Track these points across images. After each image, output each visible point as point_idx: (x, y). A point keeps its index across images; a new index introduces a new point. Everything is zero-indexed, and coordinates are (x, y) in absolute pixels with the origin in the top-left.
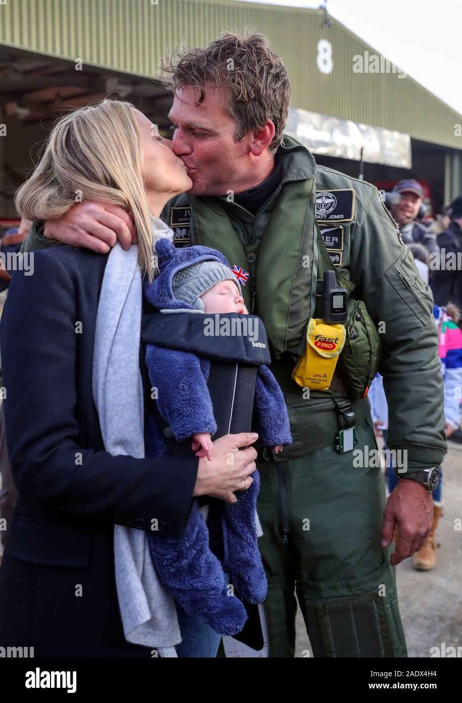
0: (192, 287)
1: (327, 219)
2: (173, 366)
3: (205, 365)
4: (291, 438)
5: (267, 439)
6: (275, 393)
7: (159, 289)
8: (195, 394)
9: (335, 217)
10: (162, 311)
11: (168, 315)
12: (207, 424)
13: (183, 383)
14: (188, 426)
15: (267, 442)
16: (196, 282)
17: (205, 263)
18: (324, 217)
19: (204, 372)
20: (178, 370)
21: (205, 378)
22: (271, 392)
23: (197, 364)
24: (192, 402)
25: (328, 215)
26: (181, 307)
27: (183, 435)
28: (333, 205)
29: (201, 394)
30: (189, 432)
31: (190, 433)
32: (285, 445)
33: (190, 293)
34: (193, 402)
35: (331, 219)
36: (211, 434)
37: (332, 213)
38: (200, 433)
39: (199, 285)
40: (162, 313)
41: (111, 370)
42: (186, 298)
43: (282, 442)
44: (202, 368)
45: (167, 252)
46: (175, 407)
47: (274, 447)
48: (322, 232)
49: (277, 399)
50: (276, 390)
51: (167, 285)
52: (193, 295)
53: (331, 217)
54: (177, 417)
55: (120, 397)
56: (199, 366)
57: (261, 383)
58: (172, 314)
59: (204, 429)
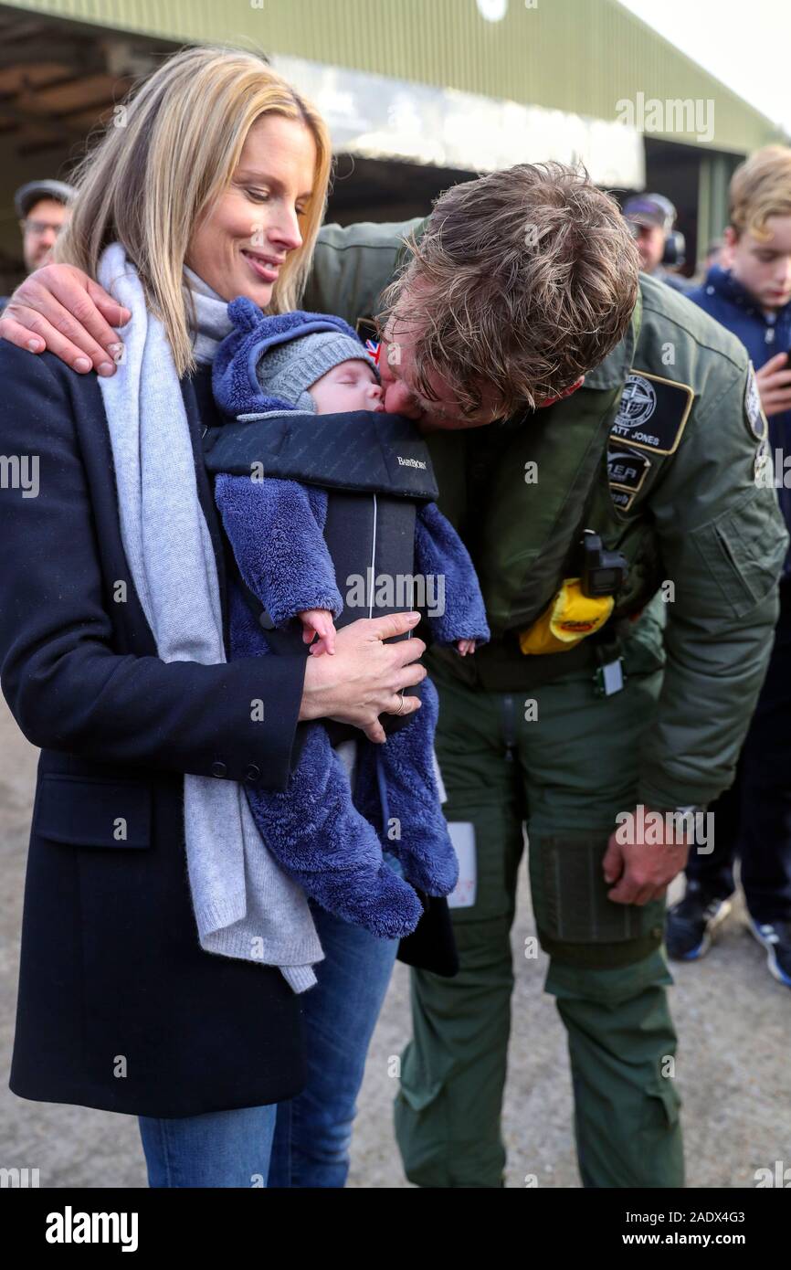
0: (293, 373)
1: (628, 437)
2: (259, 502)
3: (318, 499)
4: (487, 628)
5: (443, 630)
6: (454, 552)
7: (234, 377)
8: (300, 545)
9: (644, 437)
10: (240, 417)
11: (249, 423)
12: (321, 594)
13: (277, 528)
14: (289, 599)
15: (443, 635)
16: (300, 365)
17: (315, 335)
18: (623, 431)
19: (316, 513)
20: (269, 508)
21: (319, 522)
22: (446, 552)
23: (303, 497)
24: (295, 559)
25: (633, 430)
26: (271, 408)
27: (282, 613)
28: (647, 412)
29: (309, 547)
30: (291, 608)
31: (294, 610)
33: (290, 384)
34: (298, 559)
35: (636, 440)
36: (332, 613)
37: (640, 429)
38: (311, 609)
39: (304, 370)
40: (239, 422)
41: (148, 531)
42: (285, 392)
44: (312, 506)
45: (249, 317)
46: (266, 568)
47: (456, 643)
48: (611, 457)
50: (456, 548)
51: (247, 370)
52: (296, 388)
53: (636, 435)
54: (270, 585)
55: (169, 573)
56: (305, 500)
58: (258, 421)
59: (317, 601)
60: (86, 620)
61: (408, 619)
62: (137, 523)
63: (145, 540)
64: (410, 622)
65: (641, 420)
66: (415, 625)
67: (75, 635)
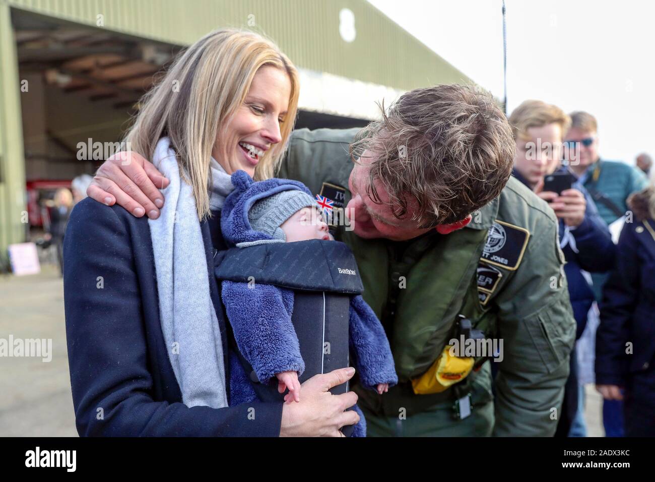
0: (271, 216)
1: (489, 258)
2: (250, 300)
3: (288, 296)
4: (396, 375)
5: (368, 378)
6: (374, 326)
7: (234, 219)
8: (277, 328)
9: (498, 259)
10: (238, 245)
11: (244, 248)
12: (291, 361)
13: (262, 317)
14: (270, 365)
15: (368, 381)
16: (275, 211)
17: (284, 192)
18: (485, 255)
19: (287, 305)
20: (256, 304)
21: (288, 311)
22: (369, 327)
23: (278, 295)
24: (273, 338)
25: (491, 255)
26: (258, 238)
27: (265, 375)
28: (500, 244)
29: (283, 328)
30: (271, 371)
31: (273, 372)
32: (390, 384)
33: (270, 223)
34: (275, 338)
35: (493, 261)
36: (298, 373)
37: (497, 254)
38: (285, 372)
39: (278, 214)
40: (238, 248)
41: (177, 319)
42: (266, 228)
43: (385, 380)
44: (284, 301)
45: (244, 183)
46: (254, 344)
47: (376, 386)
48: (479, 270)
49: (377, 334)
50: (374, 324)
51: (243, 215)
52: (273, 225)
53: (494, 258)
54: (258, 355)
55: (191, 346)
56: (280, 298)
57: (357, 317)
58: (250, 247)
59: (288, 366)
60: (136, 378)
61: (347, 373)
62: (170, 314)
63: (175, 324)
64: (348, 375)
65: (497, 249)
66: (352, 376)
67: (127, 388)
